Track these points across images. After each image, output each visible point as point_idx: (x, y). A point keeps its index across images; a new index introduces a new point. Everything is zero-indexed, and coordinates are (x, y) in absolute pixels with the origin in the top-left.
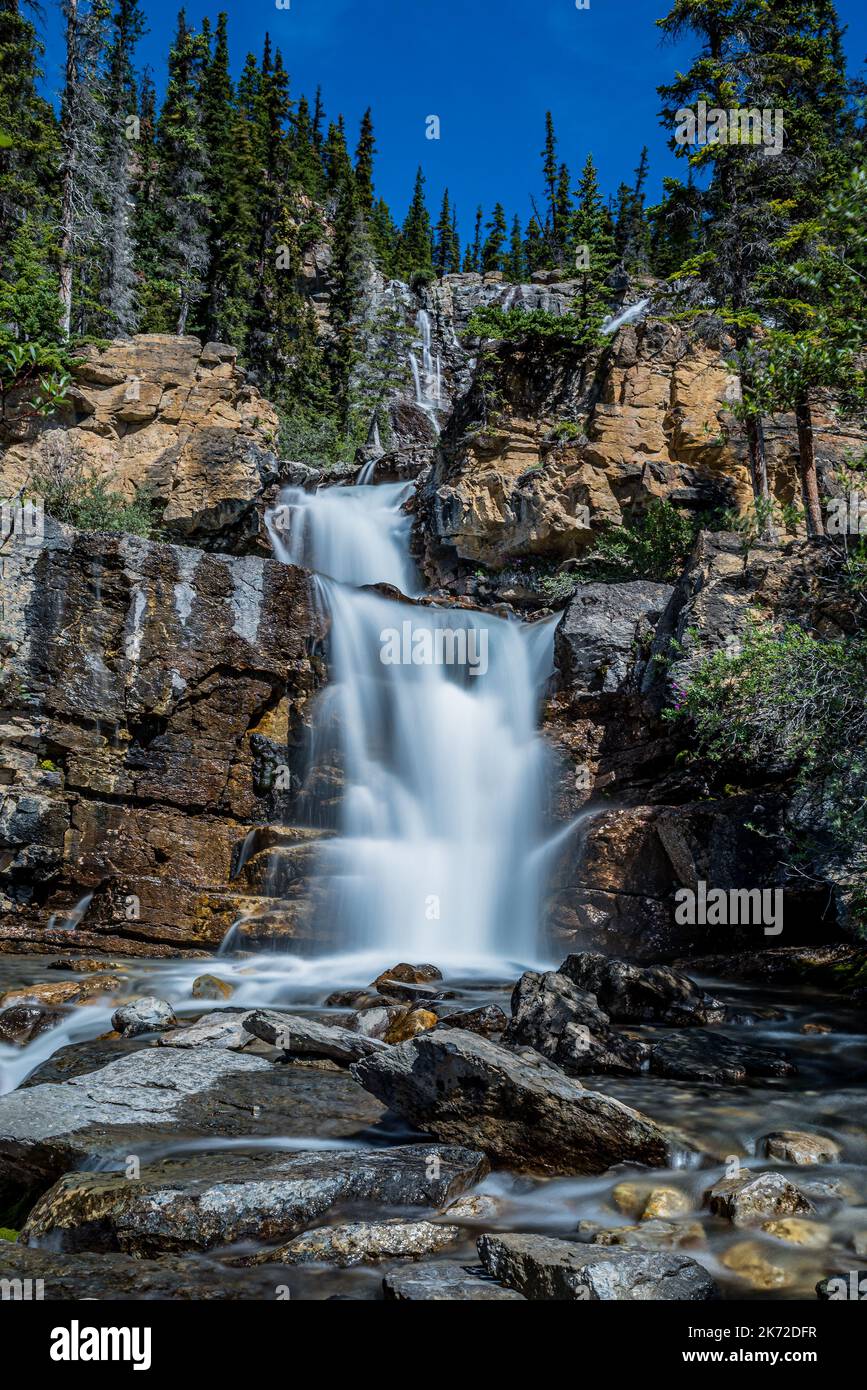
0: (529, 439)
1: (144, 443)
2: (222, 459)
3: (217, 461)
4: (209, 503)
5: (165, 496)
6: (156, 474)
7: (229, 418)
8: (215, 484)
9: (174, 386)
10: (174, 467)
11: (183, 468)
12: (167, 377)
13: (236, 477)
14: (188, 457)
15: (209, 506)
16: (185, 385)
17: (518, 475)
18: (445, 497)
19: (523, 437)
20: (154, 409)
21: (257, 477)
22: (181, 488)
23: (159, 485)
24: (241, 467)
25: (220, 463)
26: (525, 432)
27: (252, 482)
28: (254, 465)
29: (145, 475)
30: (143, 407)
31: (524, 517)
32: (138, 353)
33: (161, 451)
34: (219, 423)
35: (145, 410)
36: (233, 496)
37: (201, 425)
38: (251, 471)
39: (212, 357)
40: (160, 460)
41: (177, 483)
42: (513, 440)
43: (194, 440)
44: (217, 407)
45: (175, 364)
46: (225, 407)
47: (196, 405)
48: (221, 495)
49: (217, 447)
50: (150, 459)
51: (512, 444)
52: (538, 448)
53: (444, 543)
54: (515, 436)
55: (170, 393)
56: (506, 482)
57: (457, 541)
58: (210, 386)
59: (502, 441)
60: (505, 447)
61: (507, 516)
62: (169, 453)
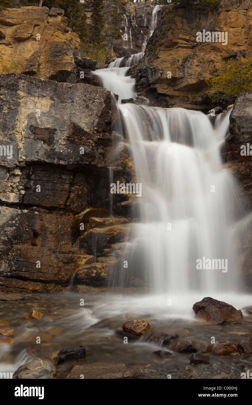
0: (186, 43)
1: (26, 49)
2: (58, 54)
3: (56, 55)
5: (34, 70)
6: (30, 61)
7: (61, 38)
8: (55, 64)
9: (38, 25)
10: (38, 58)
11: (42, 59)
12: (35, 22)
13: (64, 61)
14: (44, 54)
15: (53, 74)
16: (42, 25)
17: (183, 57)
18: (152, 68)
19: (185, 42)
20: (30, 35)
21: (73, 61)
22: (41, 67)
23: (32, 66)
24: (67, 57)
25: (58, 56)
26: (185, 40)
27: (71, 63)
28: (72, 56)
29: (26, 62)
30: (25, 34)
31: (186, 74)
32: (23, 13)
33: (33, 52)
34: (56, 40)
35: (26, 35)
36: (63, 69)
37: (49, 41)
38: (70, 59)
39: (54, 13)
40: (32, 56)
41: (39, 65)
42: (180, 43)
43: (46, 47)
44: (56, 33)
45: (38, 17)
46: (59, 33)
47: (47, 33)
48: (58, 69)
49: (56, 50)
50: (28, 55)
51: (180, 45)
52: (191, 46)
53: (152, 86)
54: (180, 41)
55: (37, 28)
56: (178, 61)
57: (157, 86)
58: (53, 25)
59: (176, 43)
60: (177, 46)
61: (179, 74)
62: (36, 53)
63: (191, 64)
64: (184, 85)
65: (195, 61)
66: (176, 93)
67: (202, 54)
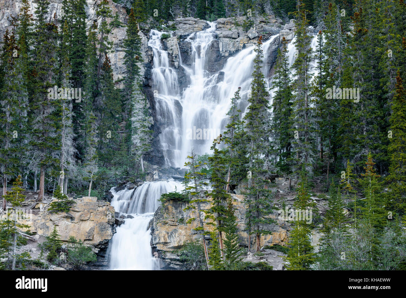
1: (86, 226)
3: (102, 230)
4: (100, 240)
5: (91, 239)
6: (89, 233)
8: (102, 235)
10: (93, 232)
11: (95, 232)
12: (91, 211)
13: (107, 234)
14: (96, 229)
16: (95, 212)
20: (88, 218)
21: (112, 234)
22: (95, 236)
23: (89, 236)
25: (104, 231)
26: (172, 221)
28: (111, 231)
29: (86, 234)
31: (172, 241)
32: (85, 205)
33: (90, 228)
34: (103, 221)
35: (86, 218)
36: (106, 239)
37: (99, 222)
39: (101, 205)
40: (90, 230)
41: (94, 235)
43: (97, 225)
44: (102, 217)
45: (93, 207)
47: (98, 217)
48: (104, 238)
49: (103, 227)
50: (88, 230)
51: (169, 224)
52: (175, 225)
53: (154, 246)
54: (170, 222)
55: (92, 213)
56: (168, 233)
57: (157, 245)
58: (101, 212)
59: (167, 223)
60: (167, 225)
61: (168, 241)
62: (92, 228)
63: (175, 236)
64: (171, 246)
65: (177, 234)
66: (168, 250)
67: (180, 230)
